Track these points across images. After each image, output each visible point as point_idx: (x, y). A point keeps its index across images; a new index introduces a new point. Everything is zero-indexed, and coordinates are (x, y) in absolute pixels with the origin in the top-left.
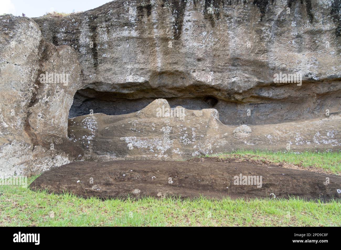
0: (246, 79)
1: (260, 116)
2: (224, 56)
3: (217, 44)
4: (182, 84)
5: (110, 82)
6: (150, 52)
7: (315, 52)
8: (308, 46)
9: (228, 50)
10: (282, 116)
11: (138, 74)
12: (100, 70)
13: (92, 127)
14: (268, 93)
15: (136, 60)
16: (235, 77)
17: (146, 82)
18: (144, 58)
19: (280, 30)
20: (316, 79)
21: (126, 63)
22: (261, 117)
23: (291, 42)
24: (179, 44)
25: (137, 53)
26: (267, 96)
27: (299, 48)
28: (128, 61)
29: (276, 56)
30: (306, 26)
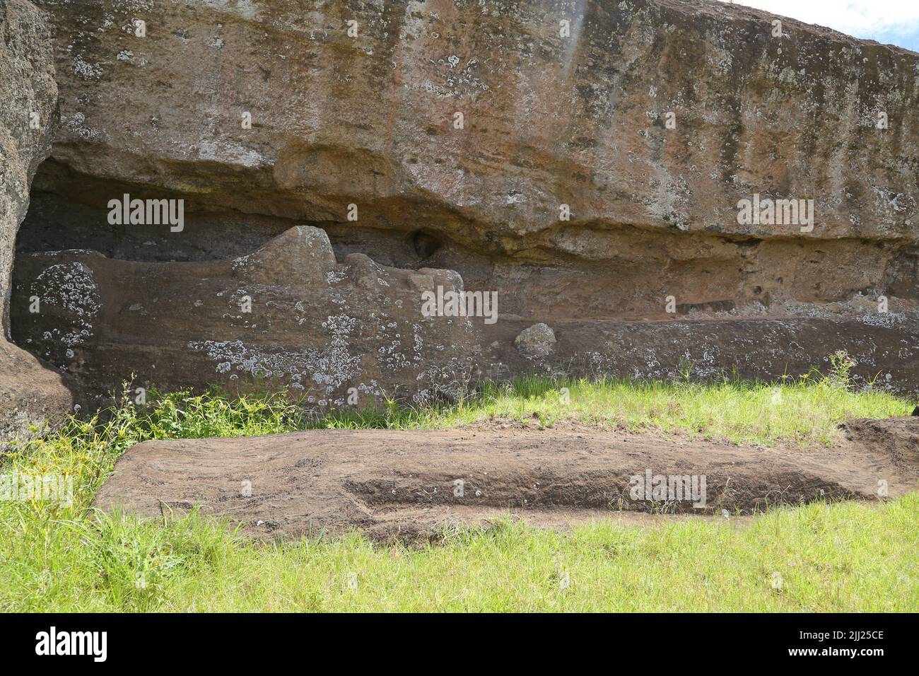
0: (540, 204)
1: (540, 296)
2: (499, 134)
3: (484, 99)
4: (368, 188)
5: (137, 150)
6: (292, 80)
7: (683, 165)
8: (671, 149)
9: (512, 121)
10: (587, 299)
11: (241, 140)
12: (103, 104)
13: (80, 302)
14: (575, 243)
15: (238, 93)
16: (515, 192)
17: (266, 169)
18: (269, 95)
19: (627, 98)
20: (682, 228)
21: (202, 96)
22: (542, 299)
23: (642, 131)
24: (385, 73)
25: (244, 72)
26: (571, 249)
27: (654, 150)
28: (213, 91)
29: (611, 159)
30: (676, 104)
